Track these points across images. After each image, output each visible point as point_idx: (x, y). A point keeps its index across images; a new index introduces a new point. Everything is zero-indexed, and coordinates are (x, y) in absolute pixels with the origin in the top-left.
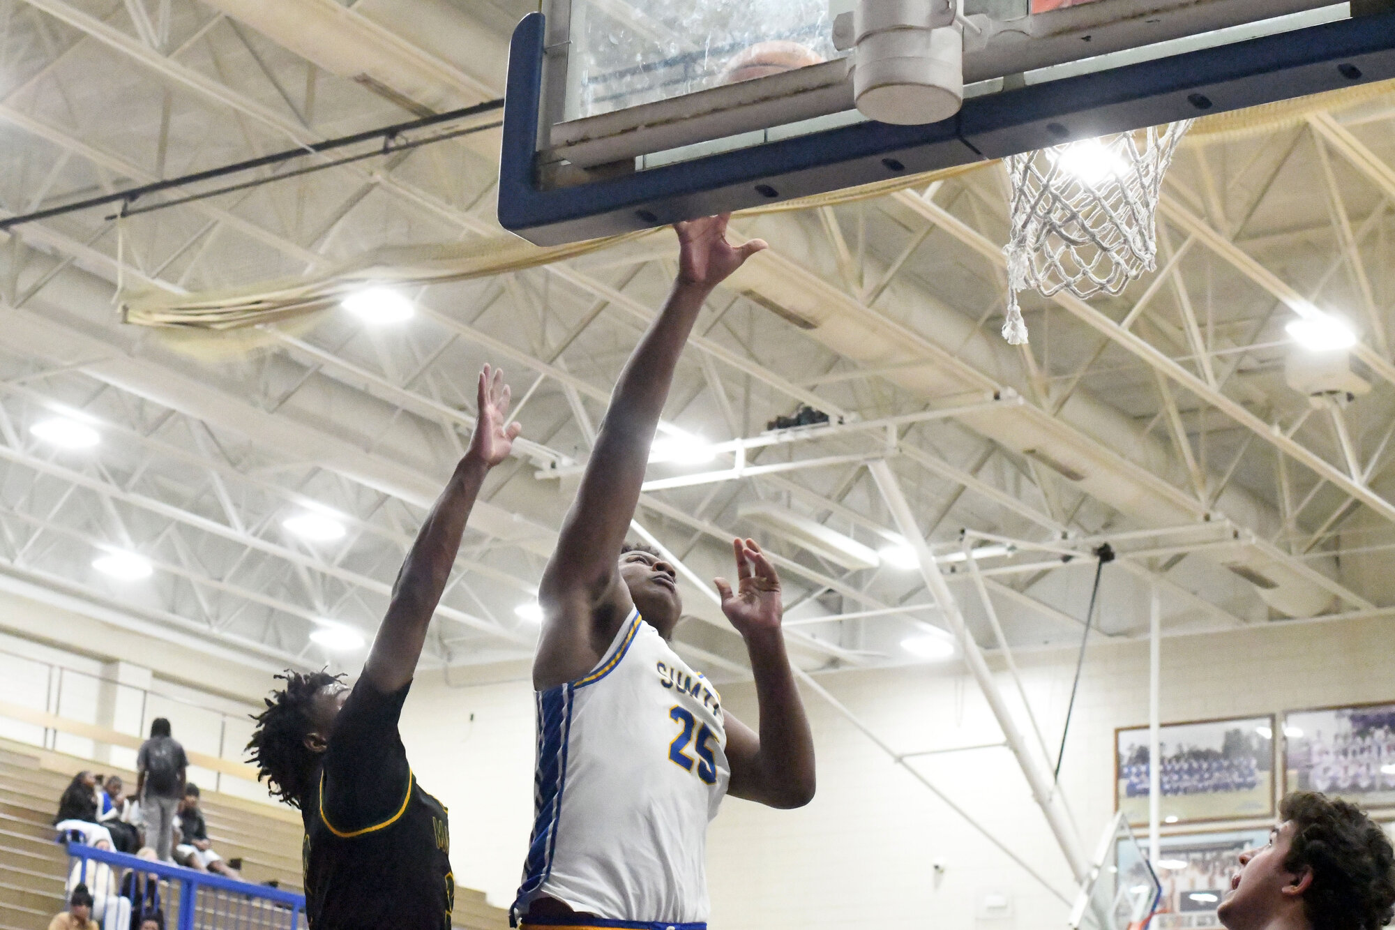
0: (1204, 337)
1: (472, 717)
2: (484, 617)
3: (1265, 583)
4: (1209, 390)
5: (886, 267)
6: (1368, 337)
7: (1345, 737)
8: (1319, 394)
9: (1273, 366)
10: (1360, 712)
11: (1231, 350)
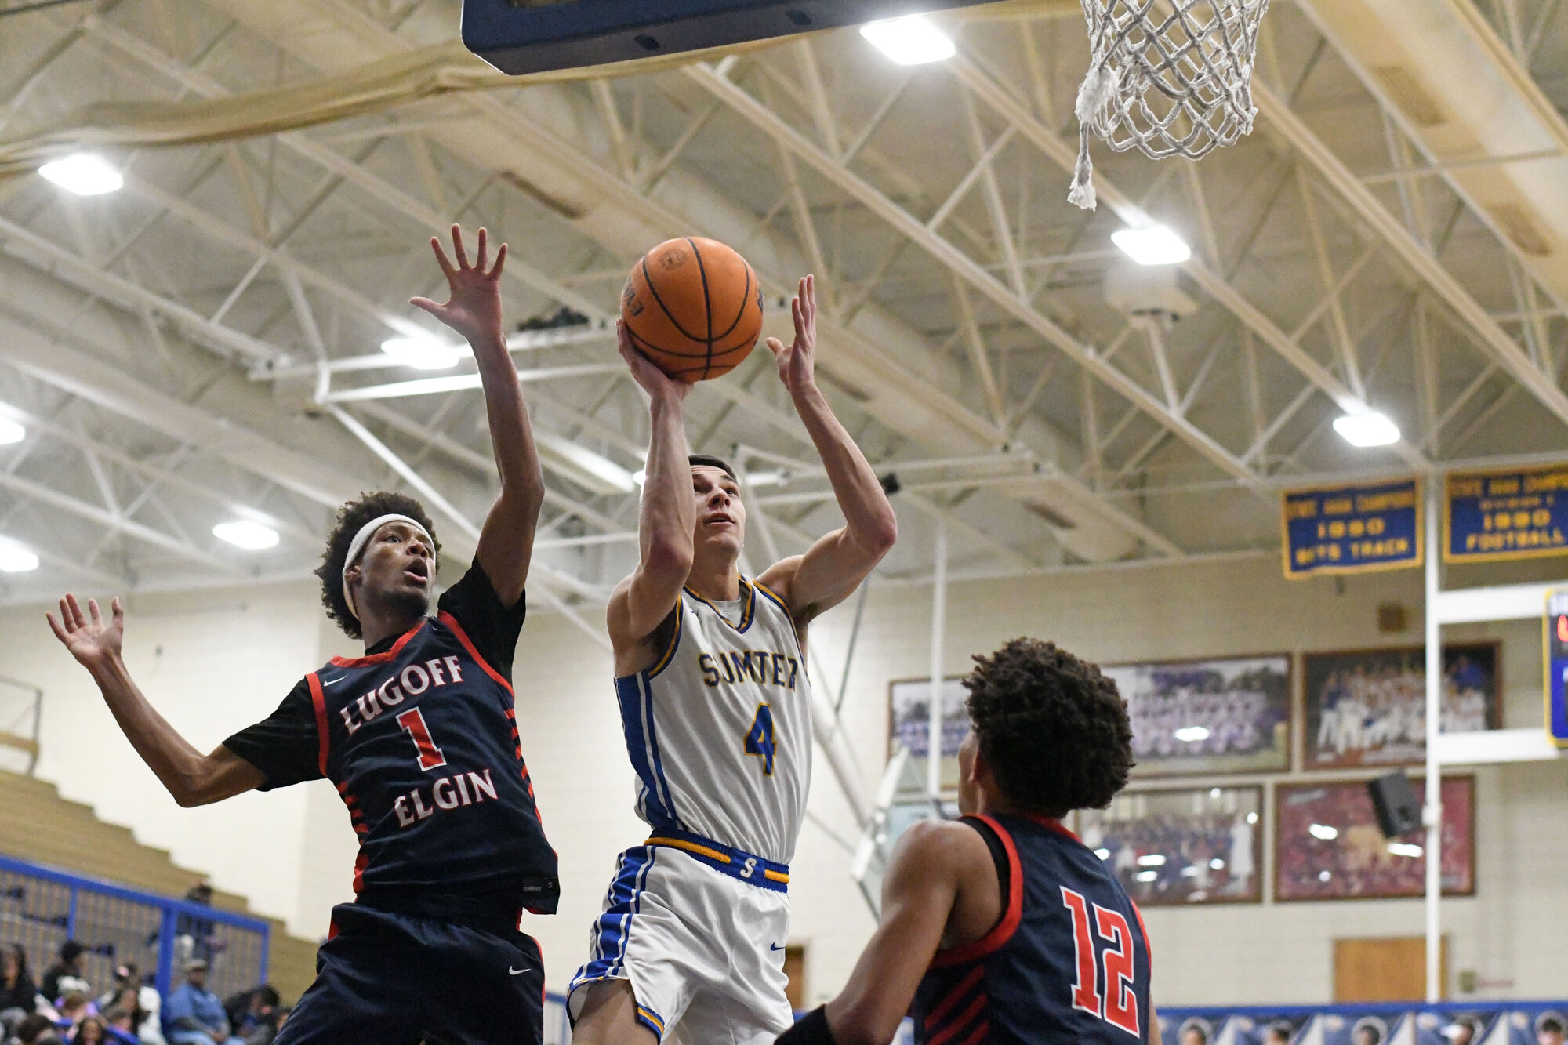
0: (1016, 242)
1: (159, 651)
2: (175, 536)
3: (1063, 523)
4: (1019, 302)
5: (662, 152)
6: (1198, 247)
7: (1146, 697)
8: (1140, 313)
9: (1092, 280)
10: (1164, 670)
11: (1040, 261)
